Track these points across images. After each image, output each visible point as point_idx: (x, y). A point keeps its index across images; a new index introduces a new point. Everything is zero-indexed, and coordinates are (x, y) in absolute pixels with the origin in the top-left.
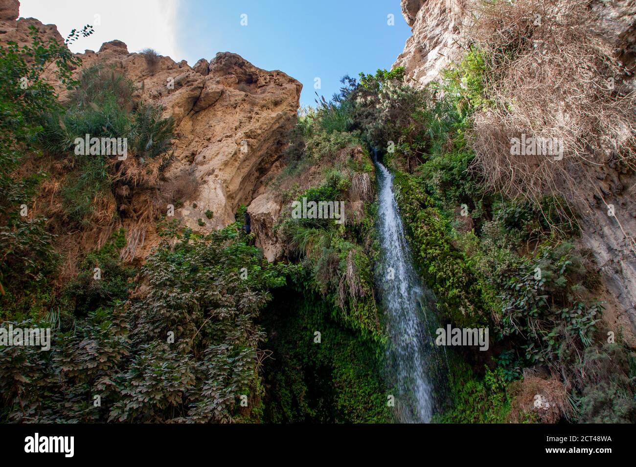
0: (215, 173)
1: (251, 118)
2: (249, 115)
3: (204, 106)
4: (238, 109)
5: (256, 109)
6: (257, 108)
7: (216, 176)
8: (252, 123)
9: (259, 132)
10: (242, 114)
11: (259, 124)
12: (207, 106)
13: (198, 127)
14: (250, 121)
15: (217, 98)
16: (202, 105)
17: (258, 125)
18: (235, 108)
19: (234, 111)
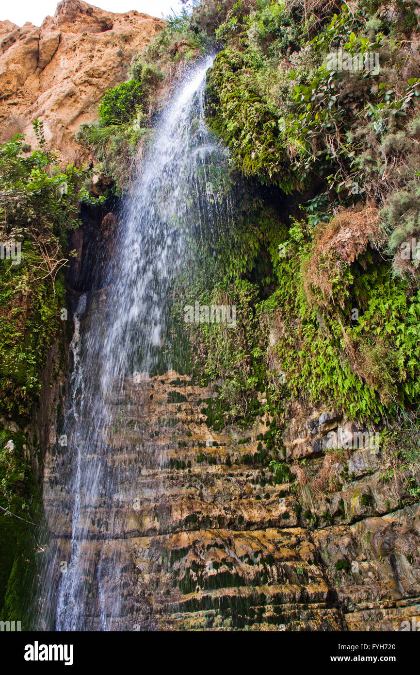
0: (46, 114)
1: (93, 57)
2: (90, 54)
3: (46, 59)
4: (77, 51)
5: (97, 47)
6: (100, 45)
7: (47, 117)
8: (93, 62)
9: (103, 69)
10: (83, 55)
11: (102, 61)
12: (50, 58)
13: (44, 83)
14: (92, 60)
15: (56, 46)
16: (44, 58)
17: (100, 63)
18: (74, 50)
19: (74, 54)
